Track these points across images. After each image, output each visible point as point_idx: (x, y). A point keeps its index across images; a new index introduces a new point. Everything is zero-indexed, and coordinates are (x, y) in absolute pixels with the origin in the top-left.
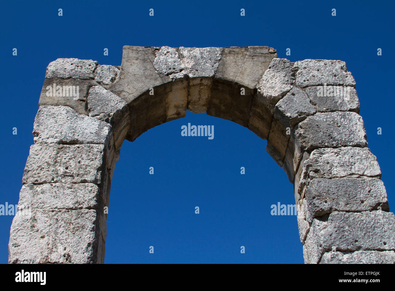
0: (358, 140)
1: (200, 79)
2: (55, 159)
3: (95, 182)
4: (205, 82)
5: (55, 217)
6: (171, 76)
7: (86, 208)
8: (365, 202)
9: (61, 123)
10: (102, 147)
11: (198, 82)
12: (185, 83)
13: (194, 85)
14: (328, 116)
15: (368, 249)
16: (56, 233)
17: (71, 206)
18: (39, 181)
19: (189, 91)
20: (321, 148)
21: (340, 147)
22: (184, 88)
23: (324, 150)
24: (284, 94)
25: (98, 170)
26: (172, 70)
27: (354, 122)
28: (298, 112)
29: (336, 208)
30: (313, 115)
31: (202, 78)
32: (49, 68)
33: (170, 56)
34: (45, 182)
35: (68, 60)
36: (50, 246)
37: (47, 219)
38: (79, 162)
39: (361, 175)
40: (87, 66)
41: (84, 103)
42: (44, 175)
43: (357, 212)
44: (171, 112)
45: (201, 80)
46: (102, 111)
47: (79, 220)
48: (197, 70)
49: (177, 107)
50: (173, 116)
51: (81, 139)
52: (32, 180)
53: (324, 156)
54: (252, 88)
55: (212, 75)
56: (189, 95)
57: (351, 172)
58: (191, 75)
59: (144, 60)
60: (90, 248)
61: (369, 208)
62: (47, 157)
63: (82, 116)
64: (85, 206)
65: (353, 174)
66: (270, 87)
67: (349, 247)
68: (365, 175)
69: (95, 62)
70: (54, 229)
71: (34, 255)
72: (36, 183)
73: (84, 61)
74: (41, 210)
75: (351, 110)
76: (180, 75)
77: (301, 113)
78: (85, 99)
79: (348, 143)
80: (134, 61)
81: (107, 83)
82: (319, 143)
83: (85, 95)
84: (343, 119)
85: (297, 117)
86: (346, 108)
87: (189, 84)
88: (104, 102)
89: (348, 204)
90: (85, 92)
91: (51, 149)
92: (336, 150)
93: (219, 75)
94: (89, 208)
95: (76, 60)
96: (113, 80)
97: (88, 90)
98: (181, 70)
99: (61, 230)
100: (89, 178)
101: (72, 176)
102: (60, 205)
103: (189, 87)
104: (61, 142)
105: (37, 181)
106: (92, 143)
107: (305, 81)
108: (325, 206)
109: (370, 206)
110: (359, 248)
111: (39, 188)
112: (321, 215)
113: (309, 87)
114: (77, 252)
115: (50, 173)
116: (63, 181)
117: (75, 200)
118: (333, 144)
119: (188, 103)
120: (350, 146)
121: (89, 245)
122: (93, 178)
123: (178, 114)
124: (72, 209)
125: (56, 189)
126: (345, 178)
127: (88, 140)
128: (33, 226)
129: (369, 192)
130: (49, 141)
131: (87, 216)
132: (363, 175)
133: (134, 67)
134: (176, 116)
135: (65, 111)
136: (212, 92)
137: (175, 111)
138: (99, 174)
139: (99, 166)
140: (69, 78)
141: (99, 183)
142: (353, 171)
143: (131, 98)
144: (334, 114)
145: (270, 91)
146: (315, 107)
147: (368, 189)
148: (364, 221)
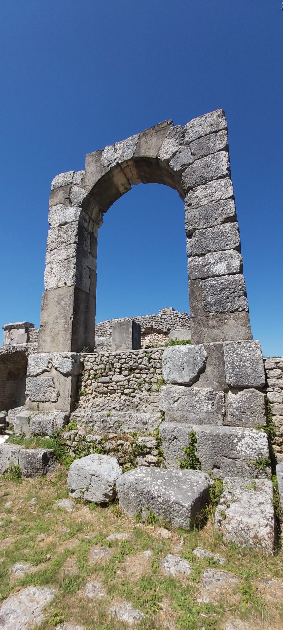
0: (221, 173)
1: (125, 162)
2: (58, 235)
3: (75, 242)
4: (130, 163)
5: (60, 265)
6: (110, 166)
7: (72, 257)
8: (218, 219)
9: (59, 215)
10: (77, 222)
11: (125, 165)
12: (119, 168)
13: (124, 168)
14: (203, 161)
15: (215, 251)
16: (60, 273)
17: (66, 258)
18: (53, 249)
19: (124, 173)
20: (194, 187)
21: (208, 182)
22: (120, 172)
23: (196, 188)
24: (175, 154)
25: (76, 236)
26: (110, 162)
27: (221, 160)
28: (182, 165)
29: (198, 228)
30: (192, 163)
31: (127, 161)
32: (52, 184)
33: (109, 152)
34: (55, 249)
35: (60, 175)
36: (58, 280)
37: (56, 267)
38: (68, 234)
39: (219, 200)
40: (69, 176)
41: (68, 200)
42: (54, 245)
43: (212, 227)
44: (122, 189)
45: (127, 163)
46: (77, 201)
47: (69, 265)
48: (123, 157)
49: (123, 185)
50: (124, 191)
51: (68, 221)
52: (49, 249)
53: (196, 192)
54: (154, 157)
55: (131, 157)
56: (125, 175)
57: (212, 200)
58: (120, 162)
59: (96, 161)
60: (74, 277)
61: (220, 223)
62: (54, 235)
63: (68, 207)
64: (71, 257)
65: (213, 201)
66: (165, 153)
67: (202, 252)
68: (222, 199)
69: (73, 171)
70: (59, 271)
71: (52, 285)
72: (52, 250)
73: (67, 173)
74: (54, 263)
75: (220, 150)
76: (114, 164)
77: (183, 166)
78: (68, 197)
79: (213, 178)
80: (91, 163)
81: (78, 183)
82: (193, 184)
83: (68, 194)
84: (212, 160)
85: (181, 169)
86: (216, 150)
87: (121, 167)
88: (77, 195)
89: (206, 223)
90: (68, 193)
91: (56, 230)
92: (204, 186)
93: (136, 155)
94: (73, 257)
95: (64, 174)
96: (82, 180)
97: (70, 190)
98: (115, 160)
99: (62, 271)
100: (72, 242)
101: (66, 242)
102: (61, 259)
103: (122, 170)
104: (60, 225)
105: (51, 249)
106: (73, 221)
107: (189, 138)
108: (190, 228)
109: (221, 221)
110: (209, 251)
111: (52, 252)
112: (190, 234)
113: (192, 143)
114: (69, 280)
115: (56, 243)
116: (62, 246)
117: (67, 255)
118: (202, 182)
119: (128, 180)
120: (214, 180)
121: (73, 276)
122: (74, 241)
123: (126, 188)
124: (66, 259)
125: (59, 251)
126: (206, 205)
127: (71, 221)
128: (51, 272)
129: (222, 210)
130: (55, 226)
131: (72, 262)
132: (220, 199)
133: (92, 167)
134: (126, 190)
135: (60, 207)
136: (136, 168)
137: (124, 188)
138: (77, 238)
139: (76, 234)
140: (60, 187)
141: (77, 243)
142: (213, 198)
143: (90, 188)
144: (206, 158)
145: (165, 156)
146: (195, 157)
147: (221, 209)
148: (215, 233)
